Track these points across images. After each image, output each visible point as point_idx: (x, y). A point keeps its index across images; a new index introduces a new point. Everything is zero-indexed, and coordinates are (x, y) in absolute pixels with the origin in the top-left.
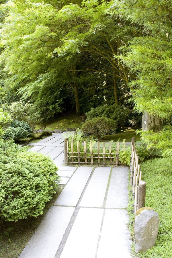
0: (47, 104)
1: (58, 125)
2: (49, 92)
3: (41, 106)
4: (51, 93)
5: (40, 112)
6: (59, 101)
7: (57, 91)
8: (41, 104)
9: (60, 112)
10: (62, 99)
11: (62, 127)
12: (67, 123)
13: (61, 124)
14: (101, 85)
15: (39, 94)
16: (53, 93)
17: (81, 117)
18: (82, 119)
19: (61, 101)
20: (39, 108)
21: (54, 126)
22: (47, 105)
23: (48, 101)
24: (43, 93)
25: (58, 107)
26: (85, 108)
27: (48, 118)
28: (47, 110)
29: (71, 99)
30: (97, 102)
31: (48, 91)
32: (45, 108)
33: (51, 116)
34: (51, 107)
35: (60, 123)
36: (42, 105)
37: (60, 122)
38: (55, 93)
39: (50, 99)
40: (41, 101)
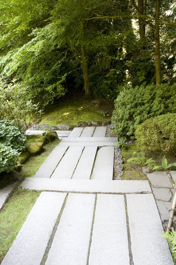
0: (42, 82)
1: (62, 116)
2: (44, 65)
3: (33, 87)
4: (47, 67)
5: (33, 96)
6: (61, 79)
7: (55, 63)
8: (33, 83)
9: (62, 95)
10: (65, 75)
11: (67, 119)
12: (74, 112)
13: (65, 114)
14: (120, 54)
15: (29, 69)
16: (49, 66)
17: (93, 102)
18: (96, 105)
19: (63, 78)
20: (31, 90)
21: (54, 118)
22: (42, 85)
23: (43, 79)
24: (34, 66)
25: (60, 88)
26: (96, 88)
27: (44, 105)
28: (43, 93)
29: (75, 76)
30: (115, 80)
31: (41, 64)
32: (39, 90)
33: (50, 103)
34: (49, 88)
35: (64, 112)
36: (35, 85)
37: (64, 110)
38: (52, 66)
39: (46, 76)
40: (33, 78)
